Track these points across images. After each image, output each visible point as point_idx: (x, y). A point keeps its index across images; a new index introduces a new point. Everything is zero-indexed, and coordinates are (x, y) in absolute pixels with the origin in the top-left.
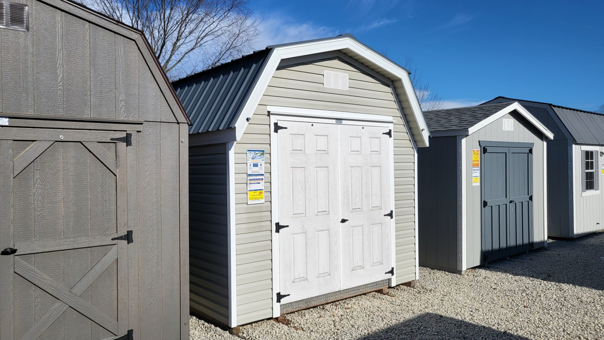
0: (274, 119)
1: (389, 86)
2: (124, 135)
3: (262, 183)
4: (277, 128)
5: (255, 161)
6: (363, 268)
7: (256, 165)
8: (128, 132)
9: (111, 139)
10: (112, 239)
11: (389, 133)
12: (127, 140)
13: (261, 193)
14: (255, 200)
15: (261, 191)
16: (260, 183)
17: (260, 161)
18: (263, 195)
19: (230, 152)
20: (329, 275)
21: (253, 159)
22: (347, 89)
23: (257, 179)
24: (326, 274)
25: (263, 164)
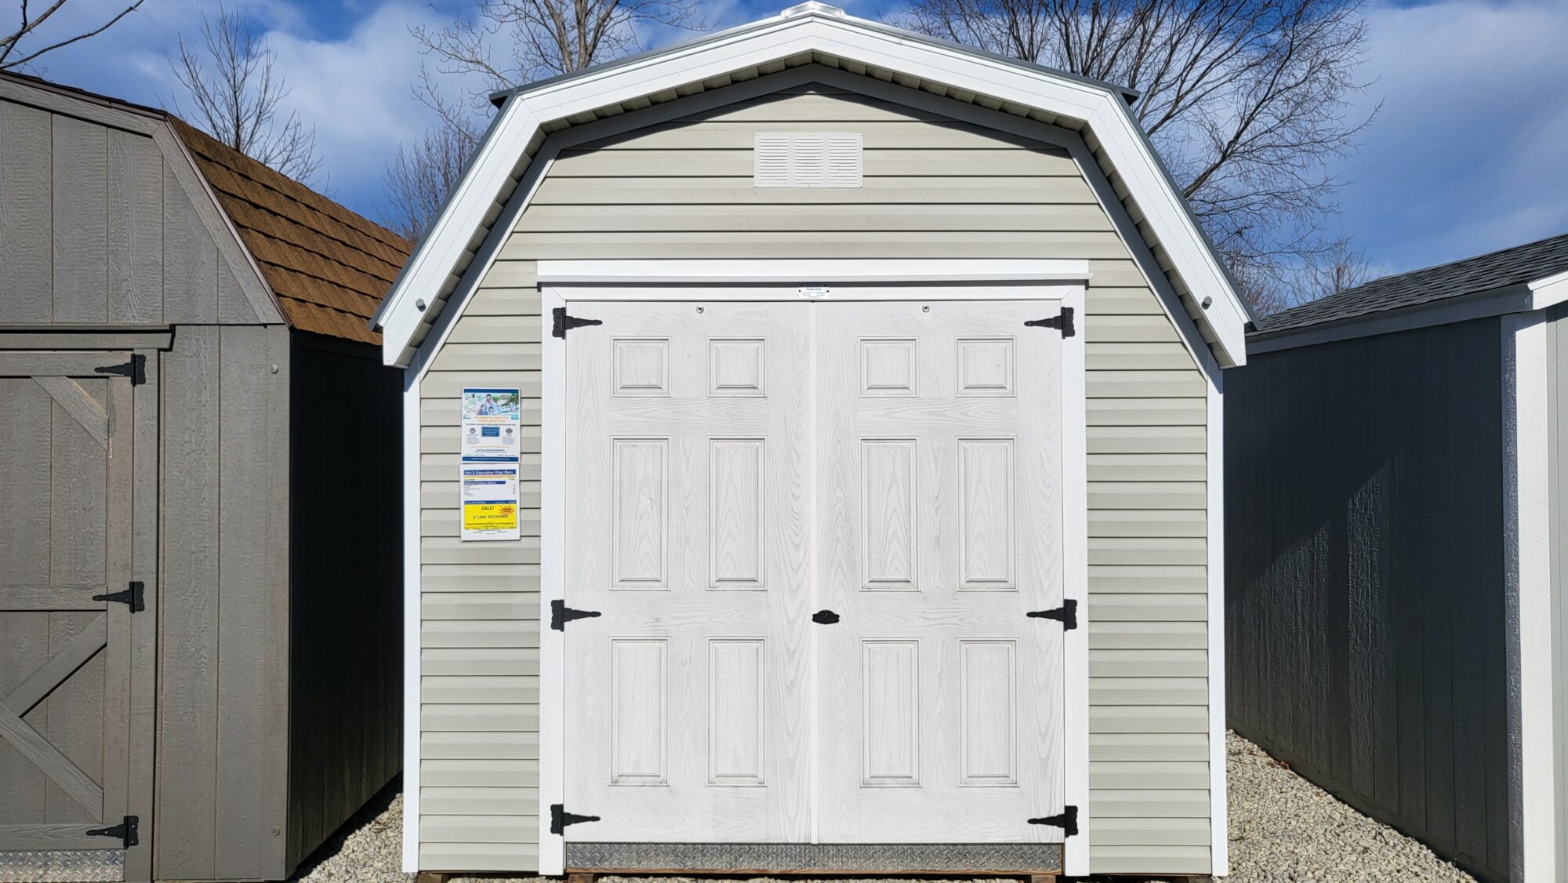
0: (552, 299)
1: (1064, 153)
2: (125, 358)
3: (512, 482)
4: (563, 323)
5: (490, 421)
6: (918, 786)
7: (491, 432)
8: (136, 352)
9: (97, 370)
10: (95, 598)
11: (1064, 322)
12: (135, 371)
13: (508, 510)
14: (487, 529)
15: (507, 505)
16: (503, 482)
17: (502, 418)
18: (516, 516)
19: (406, 394)
20: (761, 784)
21: (481, 413)
22: (859, 182)
23: (494, 472)
24: (749, 781)
25: (516, 429)
